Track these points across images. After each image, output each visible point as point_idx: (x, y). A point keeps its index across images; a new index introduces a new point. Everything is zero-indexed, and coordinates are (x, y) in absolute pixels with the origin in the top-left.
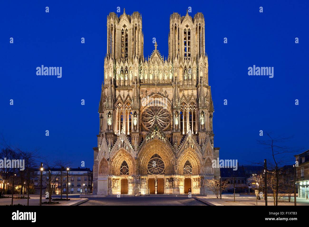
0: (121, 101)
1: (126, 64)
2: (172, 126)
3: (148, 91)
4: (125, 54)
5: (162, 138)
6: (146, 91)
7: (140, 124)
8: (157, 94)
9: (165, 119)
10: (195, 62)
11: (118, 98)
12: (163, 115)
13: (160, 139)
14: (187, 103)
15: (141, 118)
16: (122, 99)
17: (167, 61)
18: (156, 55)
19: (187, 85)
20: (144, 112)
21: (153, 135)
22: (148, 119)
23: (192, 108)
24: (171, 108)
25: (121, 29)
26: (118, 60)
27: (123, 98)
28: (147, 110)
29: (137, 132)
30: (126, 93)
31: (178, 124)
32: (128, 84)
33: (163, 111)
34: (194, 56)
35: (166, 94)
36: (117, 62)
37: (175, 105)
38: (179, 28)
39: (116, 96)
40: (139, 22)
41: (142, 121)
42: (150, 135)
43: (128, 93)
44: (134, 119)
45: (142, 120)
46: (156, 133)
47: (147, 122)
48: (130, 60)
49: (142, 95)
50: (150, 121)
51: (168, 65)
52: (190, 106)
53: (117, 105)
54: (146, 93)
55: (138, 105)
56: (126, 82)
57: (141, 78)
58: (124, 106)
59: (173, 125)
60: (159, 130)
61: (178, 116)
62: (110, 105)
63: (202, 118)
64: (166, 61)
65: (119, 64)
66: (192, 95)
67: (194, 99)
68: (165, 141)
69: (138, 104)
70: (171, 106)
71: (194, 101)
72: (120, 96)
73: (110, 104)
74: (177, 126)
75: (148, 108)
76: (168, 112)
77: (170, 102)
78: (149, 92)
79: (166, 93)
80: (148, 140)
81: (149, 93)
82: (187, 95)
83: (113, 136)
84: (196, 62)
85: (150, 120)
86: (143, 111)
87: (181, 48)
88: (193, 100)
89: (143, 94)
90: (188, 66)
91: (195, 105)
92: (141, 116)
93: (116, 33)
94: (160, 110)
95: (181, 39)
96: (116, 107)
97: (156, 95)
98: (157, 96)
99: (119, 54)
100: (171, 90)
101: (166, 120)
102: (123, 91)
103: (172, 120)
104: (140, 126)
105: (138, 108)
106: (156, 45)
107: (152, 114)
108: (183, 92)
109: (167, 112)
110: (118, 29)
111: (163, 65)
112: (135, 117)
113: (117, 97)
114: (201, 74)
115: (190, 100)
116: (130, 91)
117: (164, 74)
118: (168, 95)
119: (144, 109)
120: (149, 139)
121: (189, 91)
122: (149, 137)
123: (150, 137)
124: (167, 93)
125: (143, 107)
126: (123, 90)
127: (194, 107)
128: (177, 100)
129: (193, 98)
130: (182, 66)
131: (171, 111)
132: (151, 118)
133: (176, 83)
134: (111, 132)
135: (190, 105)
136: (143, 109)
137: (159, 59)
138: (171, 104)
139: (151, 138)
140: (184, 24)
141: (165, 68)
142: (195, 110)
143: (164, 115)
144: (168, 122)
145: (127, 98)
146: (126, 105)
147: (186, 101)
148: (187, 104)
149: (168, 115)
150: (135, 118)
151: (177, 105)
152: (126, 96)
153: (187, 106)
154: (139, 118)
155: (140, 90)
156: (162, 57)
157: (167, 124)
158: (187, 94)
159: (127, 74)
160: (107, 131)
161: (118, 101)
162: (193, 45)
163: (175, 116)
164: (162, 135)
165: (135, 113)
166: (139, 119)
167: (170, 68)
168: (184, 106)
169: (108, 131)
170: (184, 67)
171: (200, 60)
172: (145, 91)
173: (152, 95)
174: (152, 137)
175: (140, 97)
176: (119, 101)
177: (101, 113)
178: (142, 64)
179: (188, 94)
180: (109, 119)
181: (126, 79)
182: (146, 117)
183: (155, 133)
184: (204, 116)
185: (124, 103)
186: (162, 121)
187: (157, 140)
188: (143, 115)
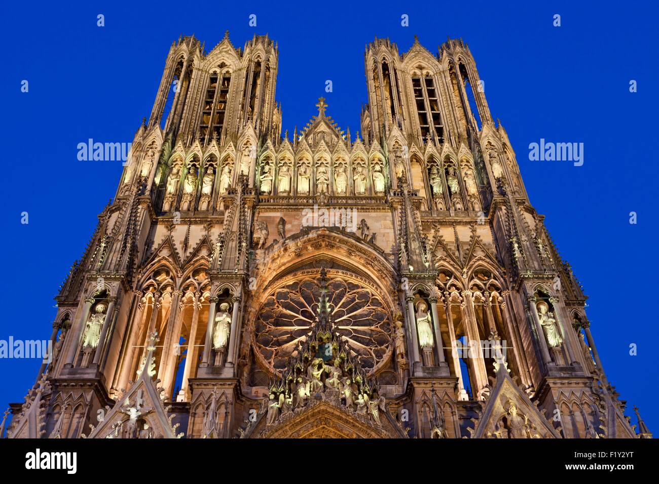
0: (170, 263)
1: (213, 148)
2: (401, 361)
3: (290, 223)
4: (213, 125)
5: (358, 399)
6: (283, 222)
7: (246, 351)
8: (327, 232)
9: (364, 333)
10: (462, 144)
11: (159, 250)
12: (354, 317)
13: (349, 402)
14: (457, 270)
15: (251, 327)
16: (174, 255)
17: (363, 141)
18: (323, 127)
19: (448, 210)
20: (270, 304)
21: (308, 385)
22: (286, 333)
23: (483, 293)
24: (389, 283)
25: (211, 72)
26: (186, 138)
27: (180, 250)
28: (280, 295)
29: (223, 376)
30: (197, 232)
31: (431, 342)
32: (212, 203)
33: (353, 300)
34: (456, 131)
35: (366, 232)
36: (180, 143)
37: (410, 261)
38: (395, 70)
39: (153, 242)
40: (268, 52)
41: (257, 341)
42: (291, 381)
43: (204, 233)
44: (216, 324)
45: (257, 335)
46: (326, 375)
47: (279, 344)
48: (228, 137)
49: (264, 232)
50: (296, 341)
51: (368, 153)
52: (472, 283)
53: (150, 278)
54: (281, 226)
55: (241, 262)
56: (202, 199)
57: (265, 188)
58: (179, 281)
59: (408, 353)
60: (342, 358)
61: (429, 308)
62: (114, 262)
63: (544, 318)
64: (358, 140)
65: (187, 147)
66: (475, 242)
67: (487, 256)
68: (375, 413)
69: (243, 259)
70: (393, 277)
71: (485, 264)
72: (168, 243)
73: (114, 259)
74: (428, 351)
75: (288, 287)
76: (376, 302)
77: (385, 258)
78: (293, 226)
79: (366, 229)
80: (280, 410)
81: (294, 229)
82: (452, 242)
83: (89, 398)
84: (467, 145)
85: (292, 339)
86: (265, 297)
87: (409, 112)
88: (480, 259)
89: (266, 229)
90: (440, 154)
91: (495, 278)
92: (252, 318)
93: (193, 77)
94: (340, 297)
95: (406, 92)
96: (145, 286)
97: (324, 236)
98: (329, 237)
99: (193, 124)
100: (385, 220)
101: (370, 335)
102: (186, 227)
103: (400, 332)
104: (244, 357)
105: (242, 272)
106: (322, 103)
107: (304, 313)
108: (433, 231)
109: (373, 304)
110: (199, 70)
111: (350, 152)
112: (225, 311)
113: (155, 246)
114: (497, 170)
115: (470, 260)
116: (216, 226)
117: (355, 178)
118: (374, 234)
119: (269, 290)
120: (283, 404)
121: (459, 228)
122: (284, 392)
123: (292, 389)
124: (368, 228)
125: (266, 283)
126: (186, 224)
127: (494, 287)
128: (415, 245)
129: (480, 254)
130: (420, 155)
131: (390, 299)
132: (297, 328)
133: (402, 192)
134: (86, 376)
135: (472, 278)
136: (265, 289)
137: (334, 136)
138: (389, 266)
139: (295, 400)
140: (410, 62)
141: (356, 162)
142: (500, 298)
143: (362, 316)
144: (381, 344)
145: (197, 251)
146: (189, 278)
147: (452, 263)
148: (458, 274)
149: (379, 317)
150: (224, 318)
151: (417, 262)
152: (193, 243)
153: (459, 285)
154: (243, 323)
155: (255, 218)
156: (342, 133)
157: (379, 355)
158: (453, 239)
159: (211, 177)
160: (67, 371)
161: (159, 261)
162: (448, 105)
163: (416, 311)
164: (357, 383)
165: (225, 295)
166: (243, 327)
167: (374, 162)
168: (445, 285)
169: (70, 373)
170: (425, 158)
171: (483, 135)
172: (278, 220)
173: (308, 234)
174: (304, 392)
175: (255, 240)
176: (164, 262)
177: (69, 305)
178: (271, 147)
179: (457, 239)
180: (90, 321)
181: (207, 189)
182: (277, 323)
183: (317, 373)
184: (551, 308)
185: (183, 268)
186: (351, 341)
187: (327, 412)
188: (260, 316)
